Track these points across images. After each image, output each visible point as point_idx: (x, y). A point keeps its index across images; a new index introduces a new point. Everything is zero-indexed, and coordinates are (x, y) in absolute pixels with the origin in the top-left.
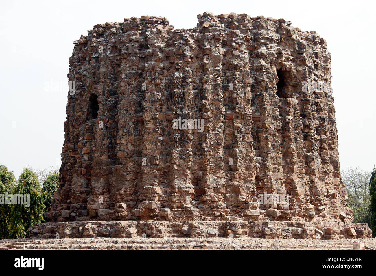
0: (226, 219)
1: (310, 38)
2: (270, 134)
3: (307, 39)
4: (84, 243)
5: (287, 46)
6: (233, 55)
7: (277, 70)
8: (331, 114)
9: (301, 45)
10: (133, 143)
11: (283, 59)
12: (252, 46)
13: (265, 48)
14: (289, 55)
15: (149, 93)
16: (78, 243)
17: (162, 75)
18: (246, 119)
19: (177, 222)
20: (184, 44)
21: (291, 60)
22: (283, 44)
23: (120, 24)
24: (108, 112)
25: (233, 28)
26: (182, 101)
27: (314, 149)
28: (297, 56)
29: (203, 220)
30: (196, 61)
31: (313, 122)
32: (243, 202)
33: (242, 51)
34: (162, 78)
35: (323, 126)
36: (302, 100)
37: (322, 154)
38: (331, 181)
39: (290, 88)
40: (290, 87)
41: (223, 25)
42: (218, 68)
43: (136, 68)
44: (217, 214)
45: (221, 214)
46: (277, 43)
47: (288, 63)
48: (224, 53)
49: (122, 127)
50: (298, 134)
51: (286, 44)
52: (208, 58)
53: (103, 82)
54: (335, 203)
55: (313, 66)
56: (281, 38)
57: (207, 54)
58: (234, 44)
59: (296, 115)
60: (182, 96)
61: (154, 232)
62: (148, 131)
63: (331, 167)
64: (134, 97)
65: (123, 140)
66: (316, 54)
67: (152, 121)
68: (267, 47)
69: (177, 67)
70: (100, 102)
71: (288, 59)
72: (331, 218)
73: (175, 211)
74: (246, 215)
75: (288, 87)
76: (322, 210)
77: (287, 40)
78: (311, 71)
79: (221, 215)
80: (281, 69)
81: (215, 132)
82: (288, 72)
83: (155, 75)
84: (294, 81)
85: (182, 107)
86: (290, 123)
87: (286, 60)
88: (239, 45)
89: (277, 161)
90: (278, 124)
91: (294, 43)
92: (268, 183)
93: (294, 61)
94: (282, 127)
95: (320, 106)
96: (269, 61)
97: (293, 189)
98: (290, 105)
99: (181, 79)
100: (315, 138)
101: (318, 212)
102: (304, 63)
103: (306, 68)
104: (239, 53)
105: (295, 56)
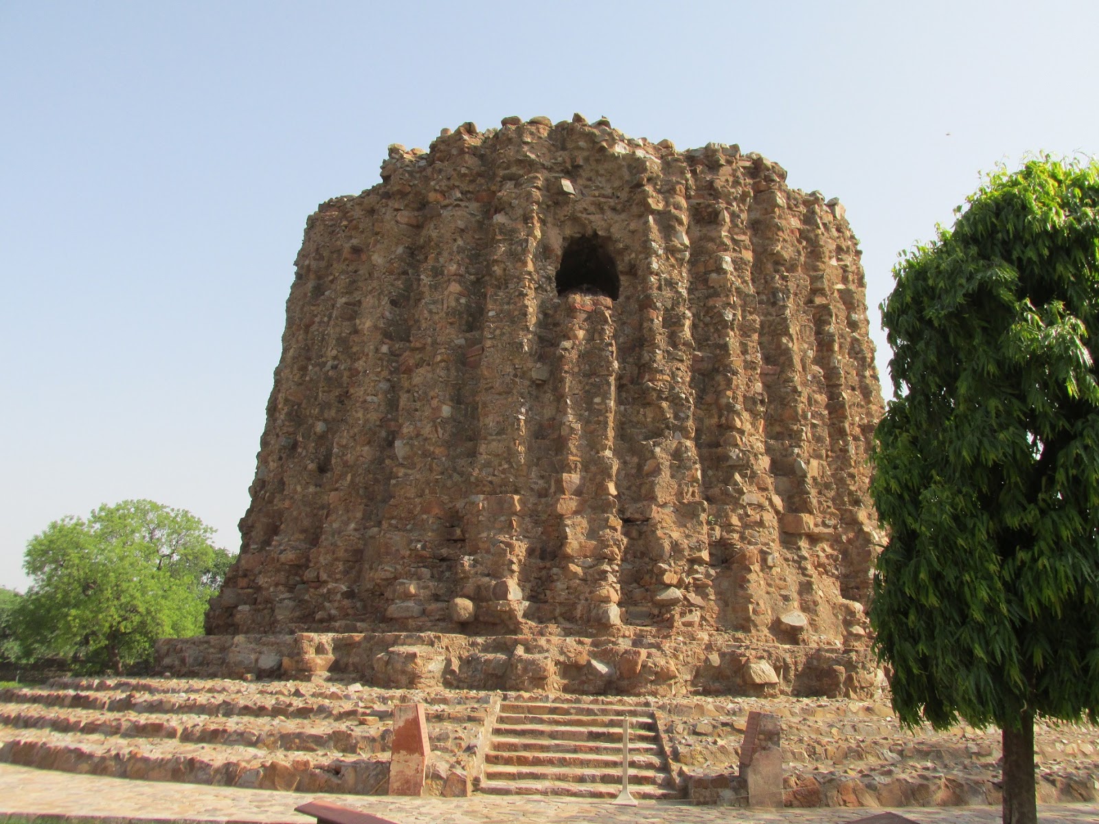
3: (692, 160)
5: (602, 175)
7: (566, 240)
11: (582, 206)
12: (484, 190)
14: (605, 196)
21: (614, 209)
32: (385, 579)
33: (449, 204)
37: (722, 443)
40: (623, 278)
45: (330, 614)
46: (560, 171)
47: (600, 216)
48: (414, 223)
52: (378, 241)
56: (573, 160)
57: (378, 234)
58: (431, 193)
59: (596, 337)
68: (517, 184)
71: (600, 207)
74: (383, 618)
75: (621, 280)
77: (598, 161)
84: (626, 260)
87: (592, 209)
88: (443, 193)
89: (509, 463)
90: (530, 365)
91: (620, 168)
92: (472, 524)
93: (623, 210)
94: (552, 373)
95: (722, 315)
96: (521, 212)
97: (562, 541)
98: (574, 311)
99: (331, 303)
100: (676, 396)
101: (656, 610)
102: (646, 206)
103: (650, 217)
104: (442, 211)
105: (624, 195)
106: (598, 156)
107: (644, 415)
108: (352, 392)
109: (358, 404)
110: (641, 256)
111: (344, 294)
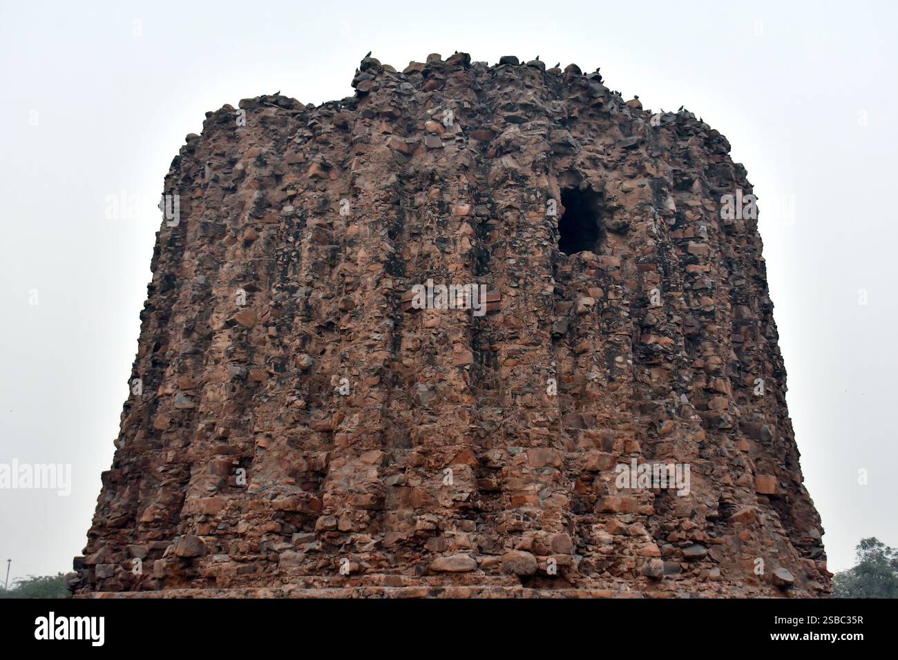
0: (374, 582)
2: (526, 345)
5: (593, 130)
6: (429, 150)
7: (563, 190)
9: (630, 128)
10: (190, 392)
11: (579, 160)
12: (483, 128)
13: (517, 129)
14: (598, 152)
15: (226, 265)
20: (309, 138)
21: (606, 167)
22: (578, 125)
26: (295, 273)
28: (623, 155)
29: (308, 585)
30: (340, 177)
32: (427, 531)
33: (452, 138)
34: (260, 226)
35: (712, 332)
36: (637, 261)
37: (710, 407)
39: (611, 238)
40: (609, 235)
42: (384, 184)
43: (213, 214)
44: (350, 567)
46: (558, 120)
47: (594, 171)
48: (405, 149)
50: (619, 345)
51: (589, 126)
52: (362, 163)
55: (670, 181)
56: (570, 110)
57: (361, 155)
58: (429, 123)
59: (611, 295)
60: (295, 260)
62: (216, 356)
63: (745, 444)
64: (201, 279)
65: (170, 386)
67: (228, 332)
68: (523, 128)
69: (290, 193)
71: (594, 162)
73: (243, 561)
74: (435, 572)
75: (606, 237)
76: (700, 558)
77: (591, 116)
78: (665, 189)
79: (363, 571)
80: (574, 188)
81: (367, 343)
83: (242, 219)
84: (617, 219)
85: (293, 287)
86: (588, 314)
87: (588, 163)
89: (544, 415)
90: (553, 318)
91: (612, 125)
92: (513, 475)
93: (614, 168)
94: (570, 328)
95: (703, 283)
96: (530, 159)
97: (599, 497)
98: (591, 268)
99: (296, 221)
100: (680, 360)
101: (685, 566)
102: (640, 169)
103: (646, 181)
104: (444, 144)
105: (616, 154)
106: (591, 111)
107: (649, 376)
108: (349, 326)
109: (357, 340)
110: (637, 218)
111: (316, 214)
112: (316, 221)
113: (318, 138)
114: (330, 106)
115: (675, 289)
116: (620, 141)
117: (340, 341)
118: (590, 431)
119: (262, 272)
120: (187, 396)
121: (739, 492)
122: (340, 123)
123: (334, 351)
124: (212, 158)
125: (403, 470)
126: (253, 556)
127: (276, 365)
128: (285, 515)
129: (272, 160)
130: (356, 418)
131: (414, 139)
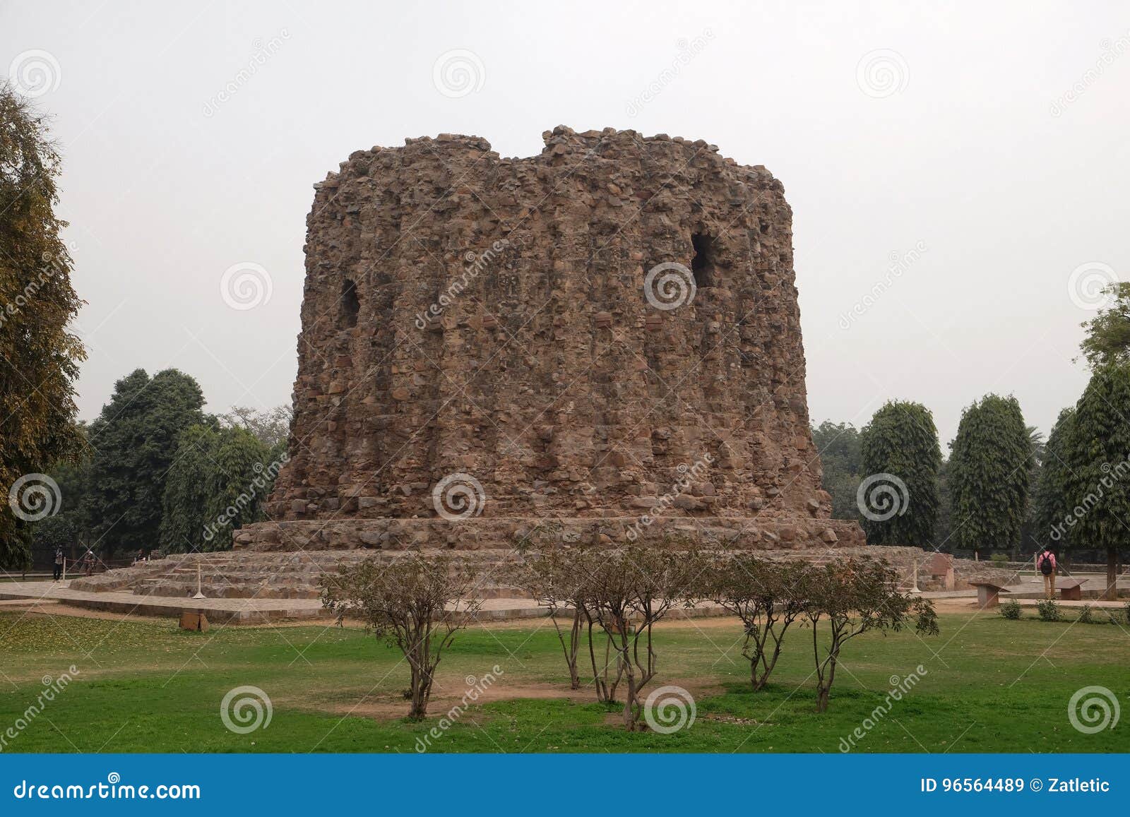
0: (598, 515)
1: (753, 176)
2: (680, 355)
3: (748, 179)
4: (329, 560)
5: (711, 190)
6: (610, 206)
7: (693, 237)
8: (792, 318)
9: (735, 190)
10: (423, 373)
11: (705, 212)
12: (645, 190)
13: (670, 194)
14: (714, 208)
16: (318, 559)
17: (475, 244)
18: (635, 325)
19: (505, 520)
20: (518, 186)
21: (718, 218)
22: (704, 187)
23: (400, 150)
24: (376, 314)
25: (610, 157)
26: (513, 292)
27: (760, 383)
28: (730, 210)
29: (554, 516)
30: (540, 217)
31: (759, 332)
32: (628, 481)
33: (628, 199)
35: (778, 341)
36: (738, 291)
38: (793, 441)
39: (717, 270)
40: (716, 267)
41: (592, 151)
42: (581, 231)
43: (429, 231)
44: (580, 504)
45: (588, 504)
46: (693, 185)
47: (712, 222)
48: (593, 204)
49: (402, 343)
50: (732, 355)
51: (709, 187)
52: (563, 213)
53: (367, 259)
54: (800, 484)
55: (758, 229)
56: (700, 176)
57: (560, 205)
58: (611, 186)
59: (727, 319)
60: (514, 283)
61: (462, 540)
62: (451, 350)
63: (793, 417)
64: (424, 285)
65: (404, 367)
66: (765, 206)
67: (458, 332)
68: (673, 193)
69: (505, 229)
70: (362, 296)
71: (712, 215)
72: (792, 509)
73: (501, 500)
74: (635, 507)
75: (713, 268)
76: (775, 495)
77: (711, 179)
78: (756, 237)
79: (588, 507)
80: (699, 234)
81: (577, 351)
82: (713, 238)
83: (463, 243)
84: (723, 257)
85: (514, 303)
86: (716, 333)
87: (709, 216)
88: (622, 188)
90: (695, 336)
91: (724, 187)
92: (676, 445)
93: (724, 220)
94: (702, 342)
95: (773, 304)
96: (678, 217)
97: (722, 457)
98: (716, 300)
99: (512, 252)
100: (764, 363)
101: (767, 500)
102: (742, 223)
103: (746, 232)
104: (622, 204)
105: (725, 209)
108: (563, 338)
109: (569, 349)
110: (738, 258)
111: (529, 249)
112: (529, 254)
113: (527, 188)
114: (533, 162)
115: (760, 312)
116: (729, 200)
117: (550, 345)
118: (717, 414)
119: (481, 287)
120: (421, 375)
121: (790, 450)
122: (542, 176)
123: (545, 353)
124: (422, 184)
125: (605, 441)
126: (509, 497)
127: (508, 362)
128: (530, 469)
129: (484, 198)
130: (572, 404)
131: (598, 195)
